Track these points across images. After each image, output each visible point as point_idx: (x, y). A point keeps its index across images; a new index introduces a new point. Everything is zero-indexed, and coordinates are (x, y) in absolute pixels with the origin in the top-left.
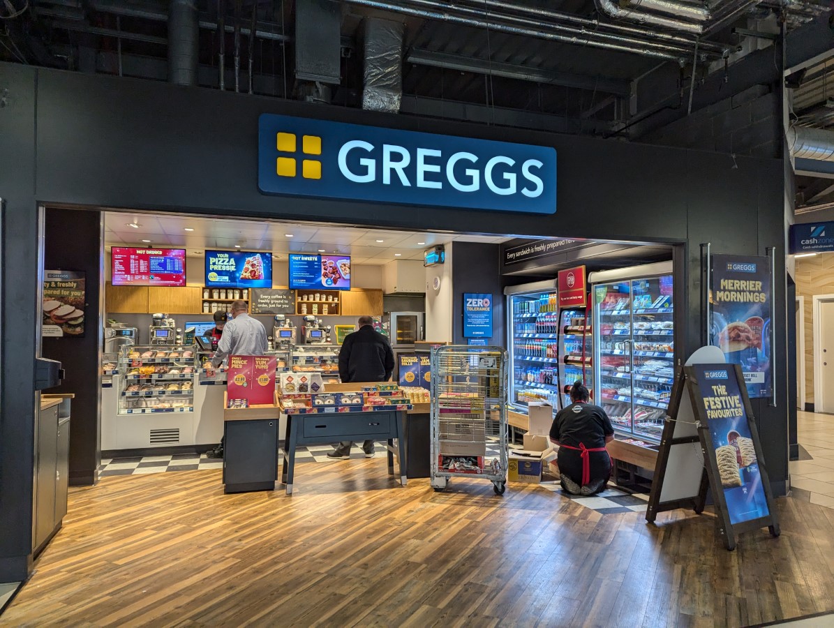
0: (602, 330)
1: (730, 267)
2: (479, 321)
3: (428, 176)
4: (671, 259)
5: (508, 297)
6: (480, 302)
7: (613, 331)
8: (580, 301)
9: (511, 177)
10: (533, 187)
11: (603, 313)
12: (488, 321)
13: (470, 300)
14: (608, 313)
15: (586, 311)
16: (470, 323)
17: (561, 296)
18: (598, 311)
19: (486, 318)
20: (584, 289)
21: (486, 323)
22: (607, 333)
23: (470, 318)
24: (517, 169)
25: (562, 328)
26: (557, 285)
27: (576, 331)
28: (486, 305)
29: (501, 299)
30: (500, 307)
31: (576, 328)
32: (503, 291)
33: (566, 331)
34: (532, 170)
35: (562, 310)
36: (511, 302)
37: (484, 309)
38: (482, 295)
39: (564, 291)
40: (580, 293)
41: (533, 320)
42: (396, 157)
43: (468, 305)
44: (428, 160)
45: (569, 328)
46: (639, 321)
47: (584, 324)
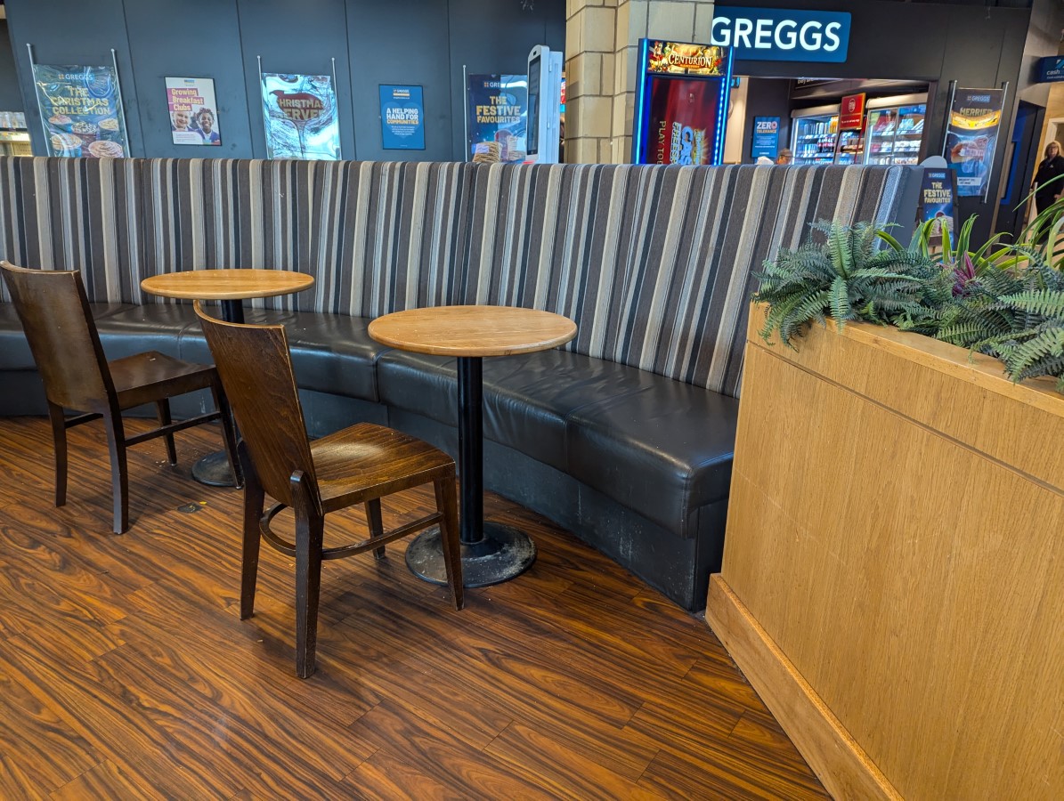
0: (872, 148)
1: (969, 98)
2: (766, 142)
3: (763, 40)
4: (927, 91)
5: (794, 120)
6: (769, 124)
7: (880, 149)
8: (857, 124)
10: (831, 43)
11: (875, 134)
12: (774, 142)
13: (760, 123)
14: (879, 134)
15: (860, 133)
16: (759, 145)
17: (842, 119)
18: (871, 132)
19: (772, 139)
20: (861, 114)
21: (772, 145)
22: (876, 151)
23: (758, 139)
24: (822, 30)
25: (838, 148)
26: (840, 110)
27: (851, 150)
28: (774, 127)
29: (787, 121)
30: (785, 130)
31: (851, 147)
32: (790, 115)
33: (842, 151)
34: (833, 30)
35: (841, 132)
36: (797, 125)
37: (771, 132)
38: (771, 118)
39: (845, 116)
40: (858, 117)
41: (815, 141)
42: (744, 27)
43: (758, 127)
44: (764, 28)
45: (845, 147)
46: (900, 140)
47: (858, 143)
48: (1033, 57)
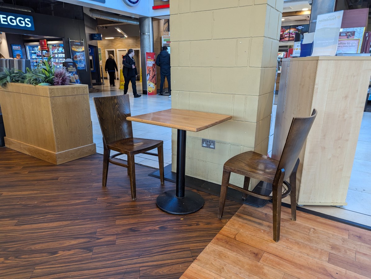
0: (52, 56)
1: (74, 43)
3: (4, 21)
4: (62, 40)
5: (26, 46)
6: (17, 47)
7: (55, 56)
8: (46, 48)
9: (23, 22)
10: (28, 25)
13: (13, 46)
14: (53, 52)
15: (48, 51)
16: (15, 53)
17: (41, 47)
18: (51, 50)
20: (46, 45)
23: (15, 52)
24: (24, 21)
25: (43, 55)
26: (40, 44)
28: (19, 48)
29: (24, 46)
30: (24, 49)
31: (46, 55)
32: (24, 44)
33: (44, 56)
34: (28, 21)
35: (42, 51)
36: (27, 48)
38: (17, 45)
40: (46, 47)
41: (35, 53)
43: (13, 48)
44: (3, 18)
45: (45, 55)
46: (60, 54)
47: (48, 54)
48: (89, 33)
